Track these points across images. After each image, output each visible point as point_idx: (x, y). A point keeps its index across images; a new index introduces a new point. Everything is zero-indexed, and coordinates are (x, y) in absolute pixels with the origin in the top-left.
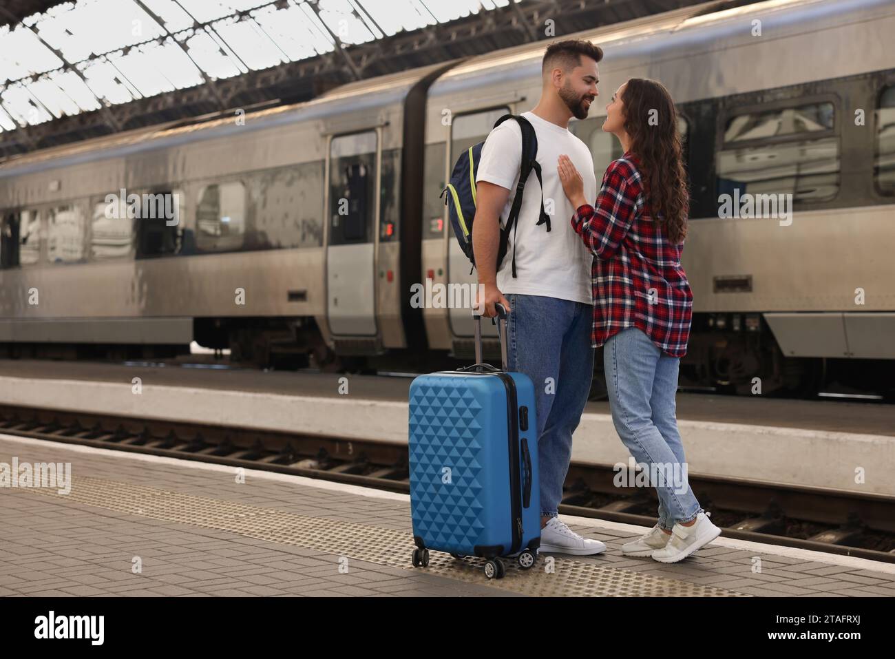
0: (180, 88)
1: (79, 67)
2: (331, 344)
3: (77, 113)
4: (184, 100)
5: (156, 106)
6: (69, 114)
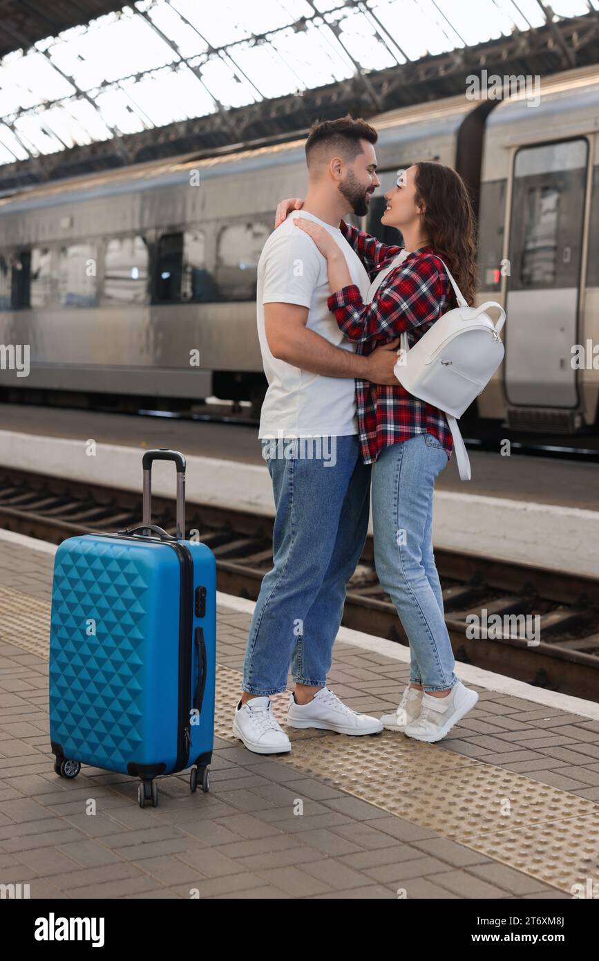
0: (192, 117)
1: (91, 95)
3: (88, 142)
4: (196, 130)
5: (167, 136)
6: (81, 143)
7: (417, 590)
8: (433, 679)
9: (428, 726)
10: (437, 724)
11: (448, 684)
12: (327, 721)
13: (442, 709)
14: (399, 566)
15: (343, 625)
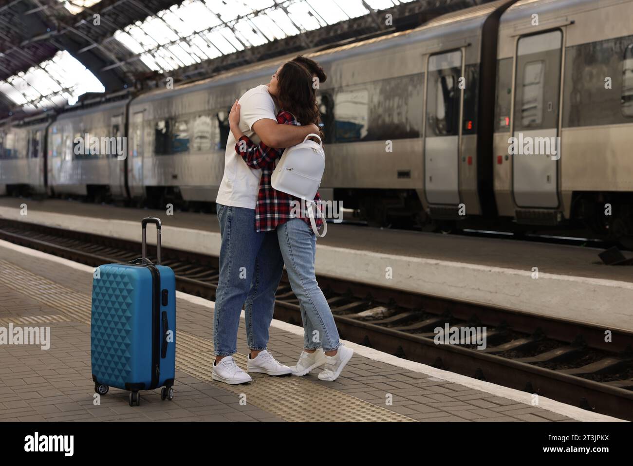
1: (284, 5)
2: (428, 210)
3: (284, 37)
4: (355, 26)
5: (336, 31)
6: (279, 38)
7: (311, 295)
8: (325, 345)
9: (329, 372)
10: (333, 371)
11: (333, 347)
12: (263, 368)
13: (334, 362)
14: (300, 283)
15: (275, 318)
